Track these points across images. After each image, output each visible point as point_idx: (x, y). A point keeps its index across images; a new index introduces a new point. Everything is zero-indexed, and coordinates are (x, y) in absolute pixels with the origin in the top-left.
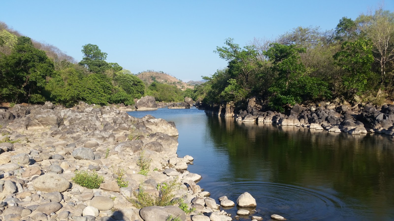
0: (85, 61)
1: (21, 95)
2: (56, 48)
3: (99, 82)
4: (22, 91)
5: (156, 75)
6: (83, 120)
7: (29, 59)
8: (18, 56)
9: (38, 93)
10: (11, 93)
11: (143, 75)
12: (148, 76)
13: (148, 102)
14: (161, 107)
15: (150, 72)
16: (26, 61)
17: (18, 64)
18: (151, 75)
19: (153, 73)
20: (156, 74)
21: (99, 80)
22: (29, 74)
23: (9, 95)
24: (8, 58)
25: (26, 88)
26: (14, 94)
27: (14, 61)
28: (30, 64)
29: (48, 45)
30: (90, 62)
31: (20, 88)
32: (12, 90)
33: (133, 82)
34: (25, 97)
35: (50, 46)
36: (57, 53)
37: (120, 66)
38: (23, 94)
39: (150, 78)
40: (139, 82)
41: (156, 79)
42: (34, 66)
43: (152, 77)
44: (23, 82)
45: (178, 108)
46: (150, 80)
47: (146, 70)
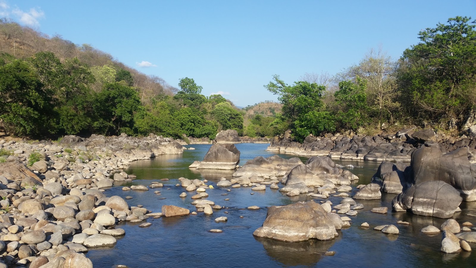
0: (179, 95)
1: (111, 128)
2: (162, 80)
3: (189, 116)
4: (111, 124)
5: (275, 107)
6: (117, 142)
7: (116, 96)
8: (107, 93)
9: (127, 127)
10: (102, 126)
11: (260, 106)
12: (266, 108)
13: (228, 136)
14: (249, 142)
15: (268, 102)
16: (114, 98)
17: (107, 100)
18: (270, 107)
19: (272, 104)
20: (275, 105)
21: (190, 114)
22: (117, 109)
23: (100, 128)
24: (98, 95)
25: (115, 122)
26: (105, 127)
27: (104, 98)
28: (116, 100)
29: (154, 76)
30: (184, 96)
31: (109, 122)
32: (102, 123)
33: (230, 116)
34: (115, 130)
35: (155, 77)
36: (162, 85)
37: (223, 97)
38: (113, 127)
39: (268, 110)
40: (237, 115)
41: (275, 111)
42: (120, 102)
43: (270, 108)
44: (113, 116)
45: (263, 143)
46: (268, 112)
47: (263, 101)
